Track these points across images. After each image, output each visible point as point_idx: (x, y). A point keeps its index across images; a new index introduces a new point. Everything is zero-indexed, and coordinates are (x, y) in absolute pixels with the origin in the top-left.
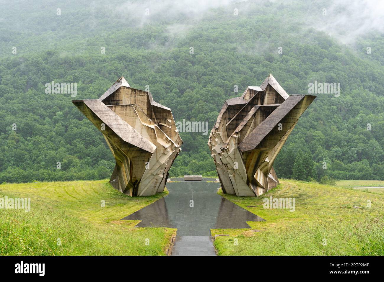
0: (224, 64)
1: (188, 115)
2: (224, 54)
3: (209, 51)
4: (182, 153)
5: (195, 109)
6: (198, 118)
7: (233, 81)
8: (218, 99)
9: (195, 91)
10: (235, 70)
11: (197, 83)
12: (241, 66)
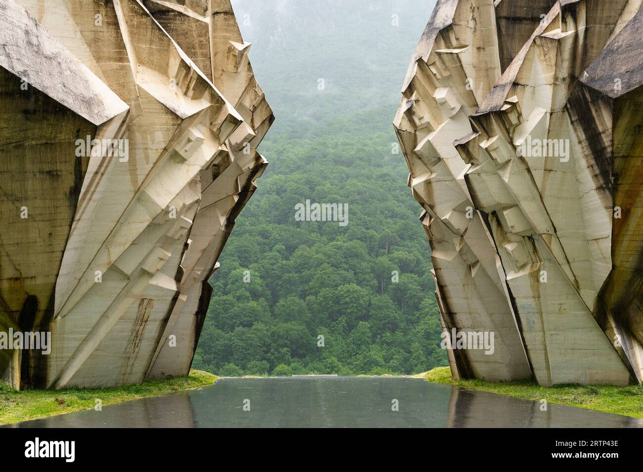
0: (367, 201)
1: (302, 291)
2: (366, 185)
3: (338, 179)
4: (292, 360)
5: (314, 281)
6: (320, 296)
7: (384, 230)
8: (356, 261)
9: (314, 248)
10: (386, 212)
11: (318, 235)
12: (397, 204)
